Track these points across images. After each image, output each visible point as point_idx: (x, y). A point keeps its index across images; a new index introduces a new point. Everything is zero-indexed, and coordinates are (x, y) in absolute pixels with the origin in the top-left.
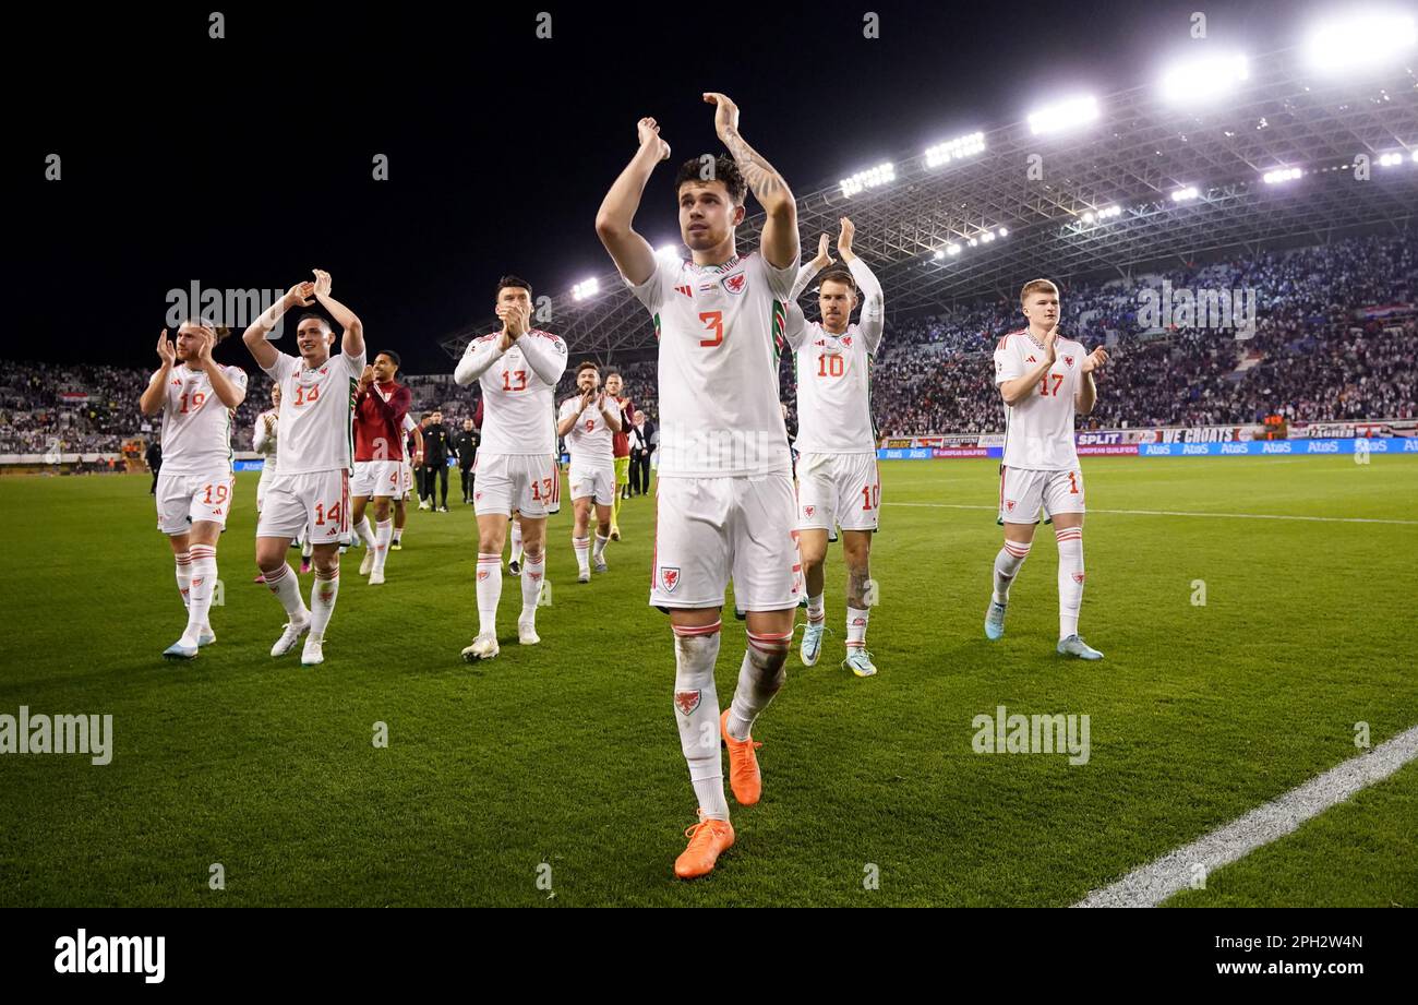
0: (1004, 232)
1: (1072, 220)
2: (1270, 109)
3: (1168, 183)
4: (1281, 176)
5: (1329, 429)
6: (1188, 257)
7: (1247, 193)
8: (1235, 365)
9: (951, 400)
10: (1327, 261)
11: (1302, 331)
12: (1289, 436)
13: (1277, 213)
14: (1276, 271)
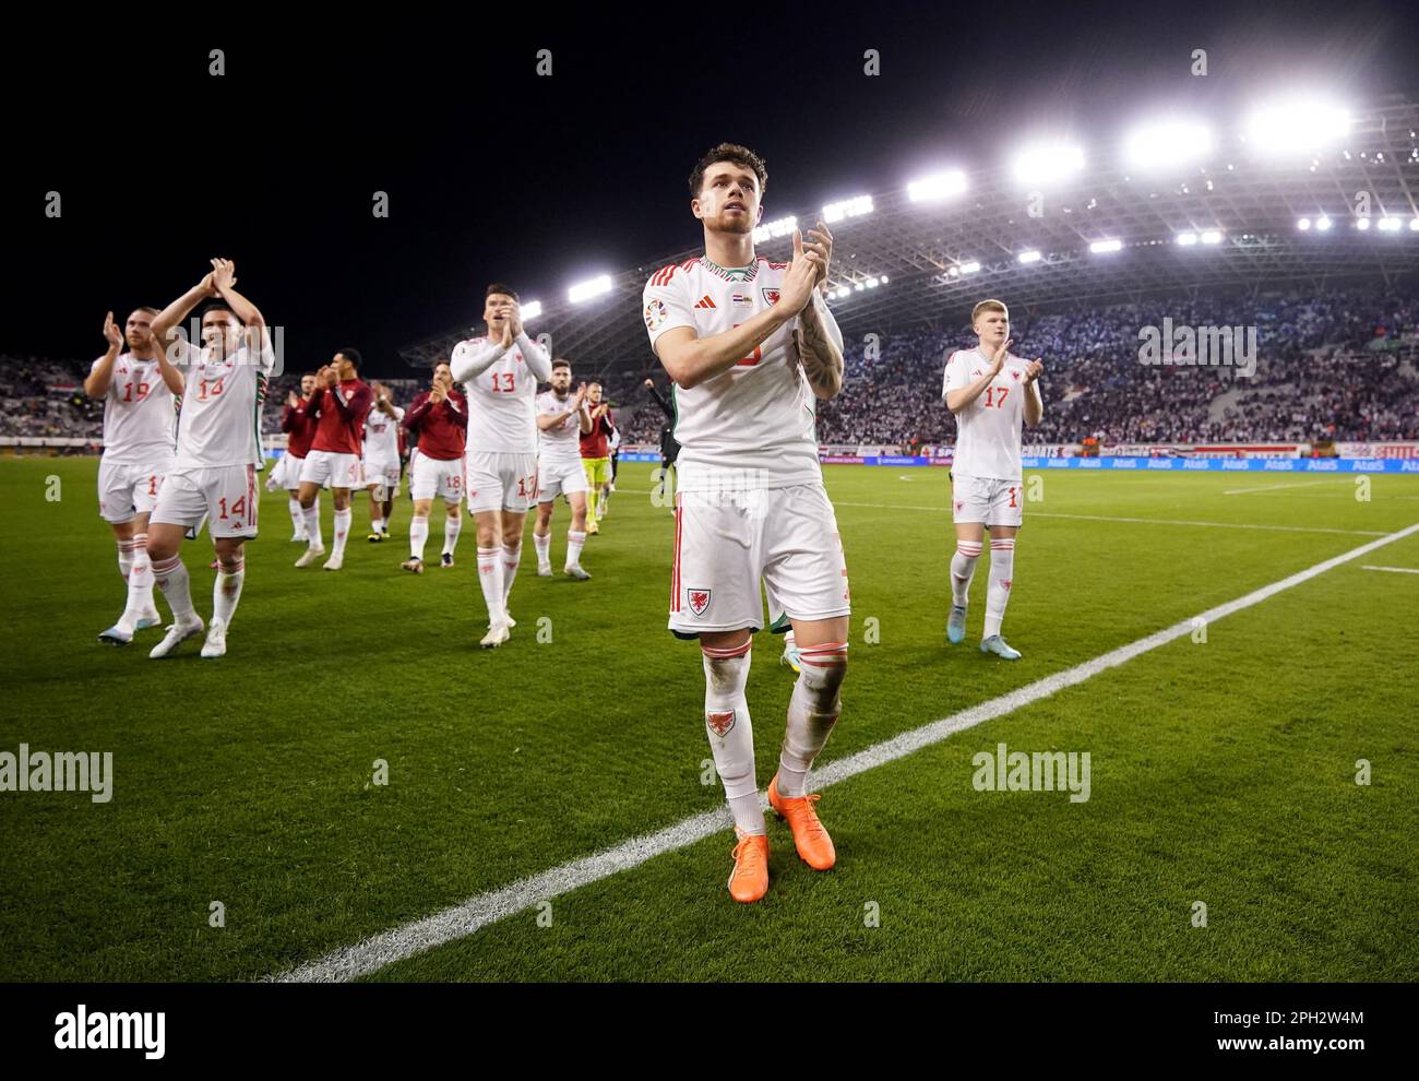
0: (885, 280)
1: (940, 272)
2: (1100, 193)
3: (1017, 247)
4: (1106, 247)
5: (1131, 450)
6: (1031, 308)
7: (1079, 258)
8: (1063, 396)
9: (836, 415)
10: (1136, 316)
11: (1115, 372)
12: (1101, 454)
13: (1101, 276)
14: (1098, 322)
